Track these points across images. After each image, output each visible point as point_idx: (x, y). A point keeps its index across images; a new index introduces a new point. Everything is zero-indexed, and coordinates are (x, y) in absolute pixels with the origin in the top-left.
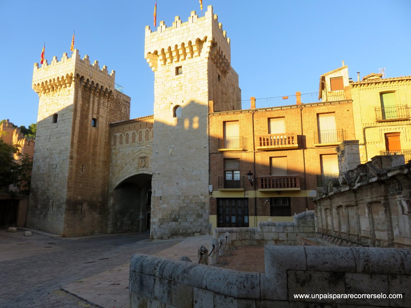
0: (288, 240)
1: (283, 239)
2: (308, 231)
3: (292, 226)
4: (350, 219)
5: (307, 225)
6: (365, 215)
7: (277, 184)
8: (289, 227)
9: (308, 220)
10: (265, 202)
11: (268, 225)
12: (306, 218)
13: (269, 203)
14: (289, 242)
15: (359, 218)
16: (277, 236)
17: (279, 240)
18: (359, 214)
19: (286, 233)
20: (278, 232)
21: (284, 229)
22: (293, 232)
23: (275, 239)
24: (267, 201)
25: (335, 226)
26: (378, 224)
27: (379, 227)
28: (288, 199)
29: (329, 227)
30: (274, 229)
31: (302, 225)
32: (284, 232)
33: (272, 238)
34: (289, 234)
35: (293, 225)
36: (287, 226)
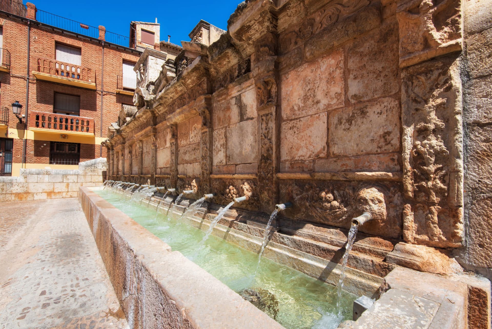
0: (68, 192)
1: (60, 191)
2: (97, 181)
3: (75, 175)
4: (144, 156)
5: (96, 174)
6: (166, 144)
7: (62, 125)
8: (71, 176)
9: (99, 168)
10: (42, 147)
11: (38, 174)
12: (95, 165)
13: (49, 148)
14: (69, 194)
15: (156, 151)
16: (52, 187)
17: (55, 192)
18: (157, 146)
19: (66, 184)
20: (54, 181)
21: (63, 178)
22: (76, 181)
23: (48, 191)
24: (45, 145)
25: (126, 170)
26: (185, 153)
27: (187, 157)
28: (76, 145)
29: (119, 173)
30: (46, 178)
31: (90, 174)
32: (63, 182)
33: (44, 189)
34: (71, 185)
35: (77, 173)
36: (68, 175)
